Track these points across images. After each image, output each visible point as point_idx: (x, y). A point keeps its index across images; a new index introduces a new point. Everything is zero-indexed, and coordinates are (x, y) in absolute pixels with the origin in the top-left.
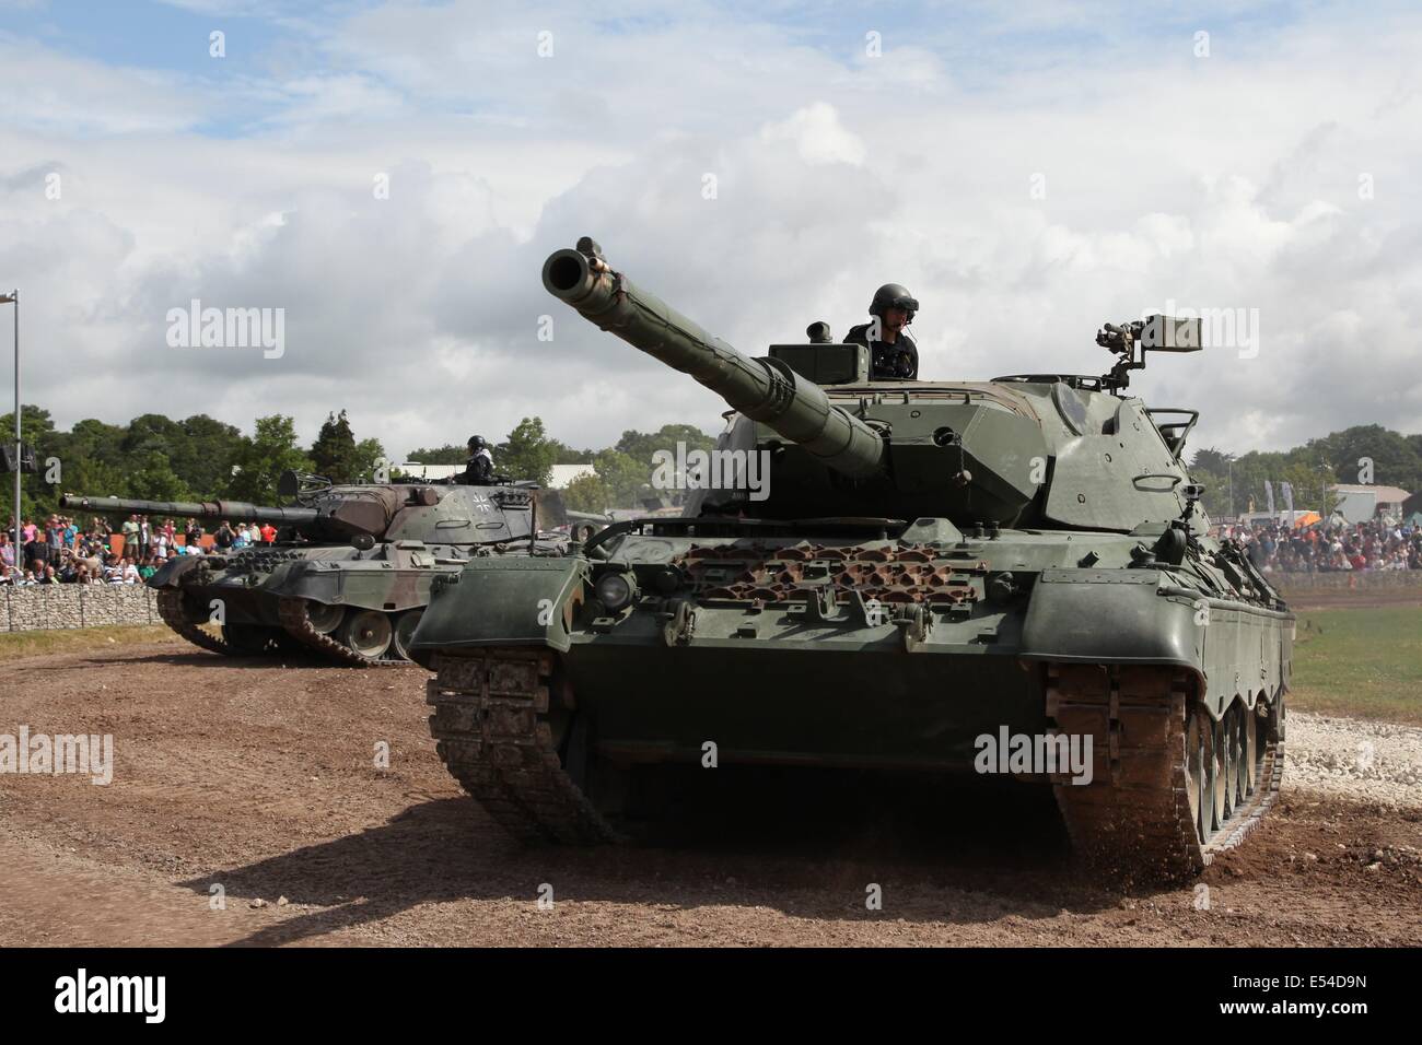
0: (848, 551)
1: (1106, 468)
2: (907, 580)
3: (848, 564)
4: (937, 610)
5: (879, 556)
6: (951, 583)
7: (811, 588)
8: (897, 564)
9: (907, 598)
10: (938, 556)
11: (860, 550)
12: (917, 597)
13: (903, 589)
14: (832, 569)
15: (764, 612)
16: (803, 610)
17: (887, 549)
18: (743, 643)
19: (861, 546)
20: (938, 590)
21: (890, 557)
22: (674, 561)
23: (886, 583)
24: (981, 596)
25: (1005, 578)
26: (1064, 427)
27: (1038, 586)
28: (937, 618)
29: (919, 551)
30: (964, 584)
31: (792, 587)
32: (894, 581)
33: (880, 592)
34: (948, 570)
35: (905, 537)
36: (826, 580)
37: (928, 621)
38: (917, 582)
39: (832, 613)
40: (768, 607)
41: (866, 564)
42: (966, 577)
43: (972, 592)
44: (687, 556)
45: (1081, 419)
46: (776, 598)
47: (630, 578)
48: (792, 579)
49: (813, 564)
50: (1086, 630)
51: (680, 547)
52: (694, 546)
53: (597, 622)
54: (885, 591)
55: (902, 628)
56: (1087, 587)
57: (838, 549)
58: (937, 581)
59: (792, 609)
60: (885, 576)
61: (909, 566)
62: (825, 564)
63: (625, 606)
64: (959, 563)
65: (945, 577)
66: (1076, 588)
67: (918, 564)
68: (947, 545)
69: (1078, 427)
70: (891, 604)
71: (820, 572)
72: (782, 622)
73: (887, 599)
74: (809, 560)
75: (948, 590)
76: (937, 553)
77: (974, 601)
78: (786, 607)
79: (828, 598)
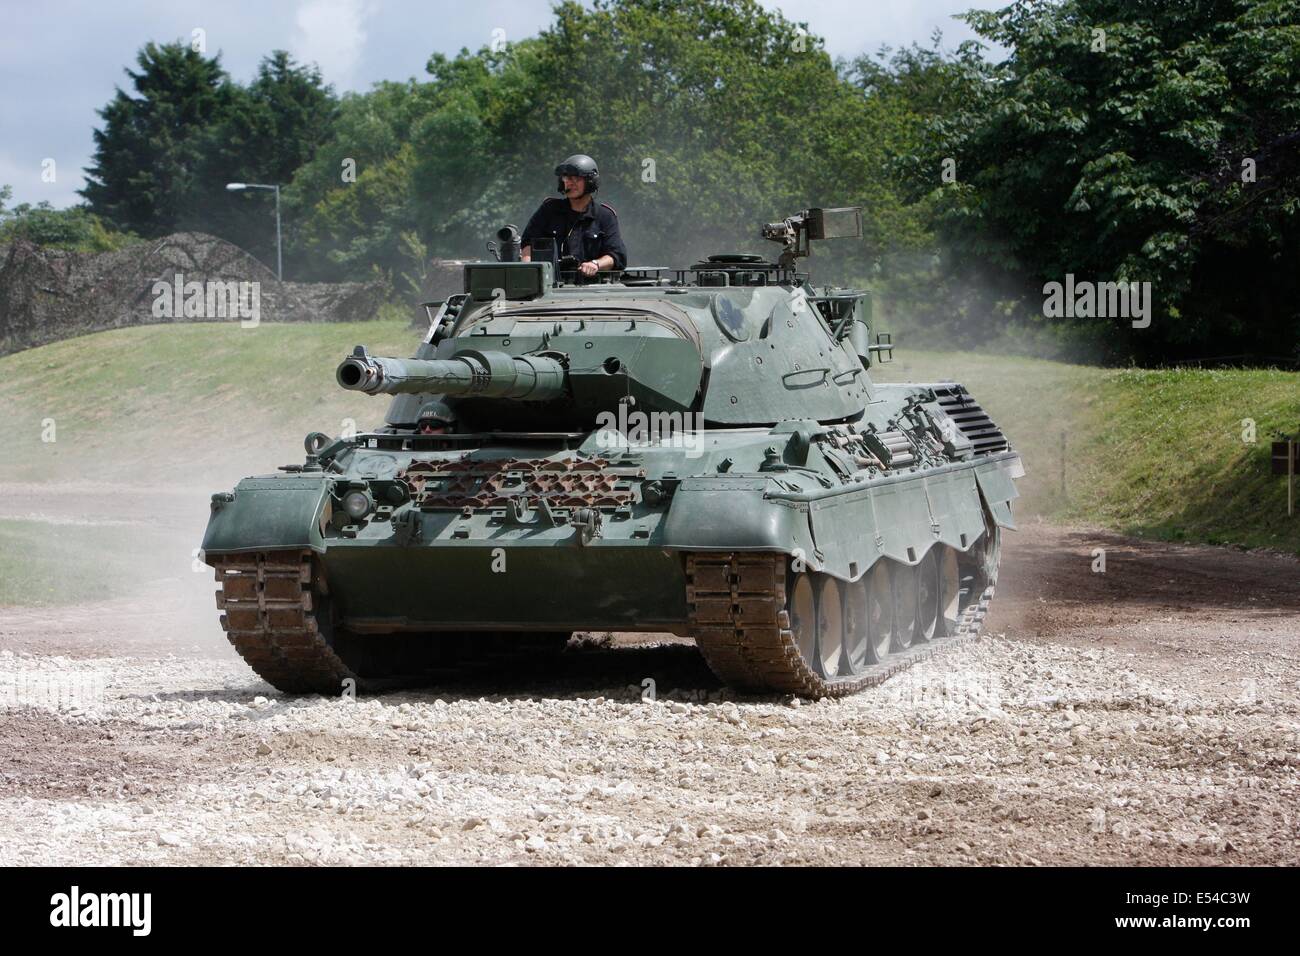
0: (535, 463)
1: (757, 370)
2: (583, 488)
3: (537, 474)
4: (605, 511)
5: (561, 467)
6: (617, 489)
7: (509, 496)
8: (575, 473)
9: (581, 502)
10: (608, 464)
11: (546, 462)
12: (590, 501)
13: (579, 494)
14: (526, 479)
15: (473, 517)
16: (504, 514)
17: (568, 461)
18: (459, 542)
19: (548, 459)
20: (606, 495)
21: (570, 467)
22: (399, 475)
23: (567, 489)
24: (639, 499)
25: (655, 485)
26: (721, 334)
27: (677, 493)
28: (605, 518)
29: (592, 461)
30: (627, 489)
31: (494, 496)
32: (573, 489)
33: (563, 498)
34: (614, 478)
35: (582, 448)
36: (521, 487)
37: (598, 522)
38: (591, 488)
39: (527, 516)
40: (476, 512)
41: (551, 473)
42: (627, 484)
43: (632, 496)
44: (409, 470)
45: (737, 325)
46: (482, 505)
47: (368, 493)
48: (494, 489)
49: (509, 475)
50: (709, 527)
51: (403, 460)
52: (414, 461)
53: (345, 529)
54: (566, 497)
55: (579, 529)
56: (713, 494)
57: (528, 461)
58: (606, 488)
59: (495, 514)
60: (566, 485)
61: (585, 474)
62: (519, 475)
63: (366, 514)
64: (624, 471)
65: (612, 484)
66: (705, 494)
67: (592, 473)
68: (615, 455)
69: (734, 333)
70: (570, 507)
71: (516, 482)
72: (489, 524)
73: (567, 504)
74: (507, 472)
75: (614, 494)
76: (608, 462)
77: (633, 504)
78: (491, 511)
79: (522, 504)
